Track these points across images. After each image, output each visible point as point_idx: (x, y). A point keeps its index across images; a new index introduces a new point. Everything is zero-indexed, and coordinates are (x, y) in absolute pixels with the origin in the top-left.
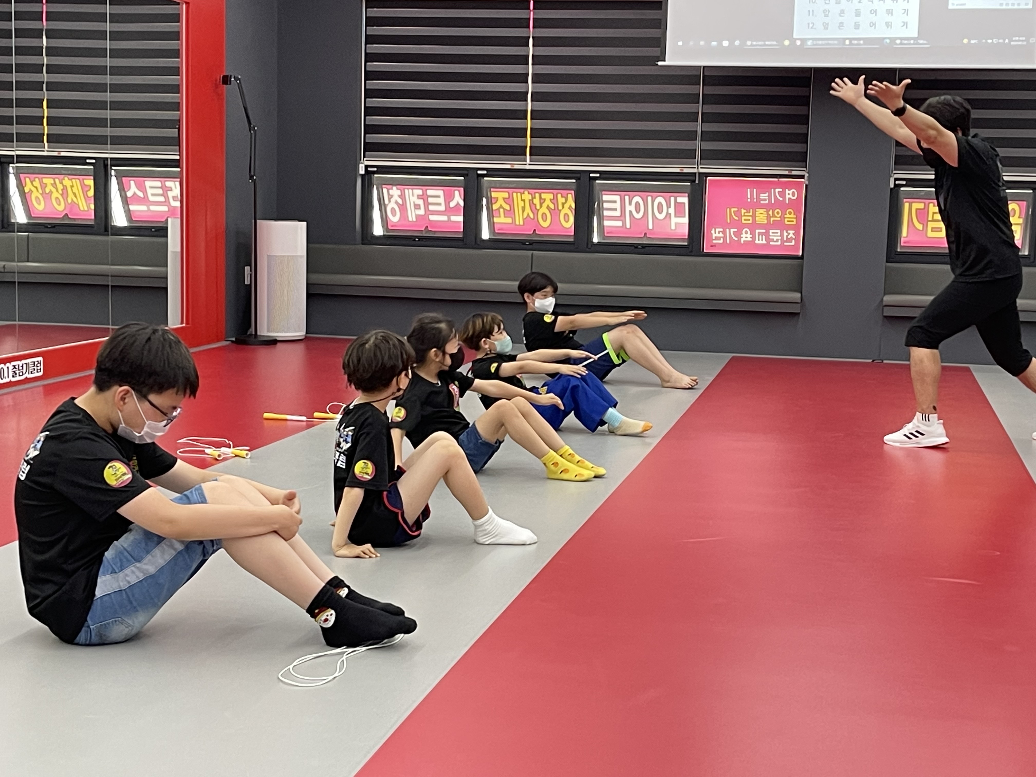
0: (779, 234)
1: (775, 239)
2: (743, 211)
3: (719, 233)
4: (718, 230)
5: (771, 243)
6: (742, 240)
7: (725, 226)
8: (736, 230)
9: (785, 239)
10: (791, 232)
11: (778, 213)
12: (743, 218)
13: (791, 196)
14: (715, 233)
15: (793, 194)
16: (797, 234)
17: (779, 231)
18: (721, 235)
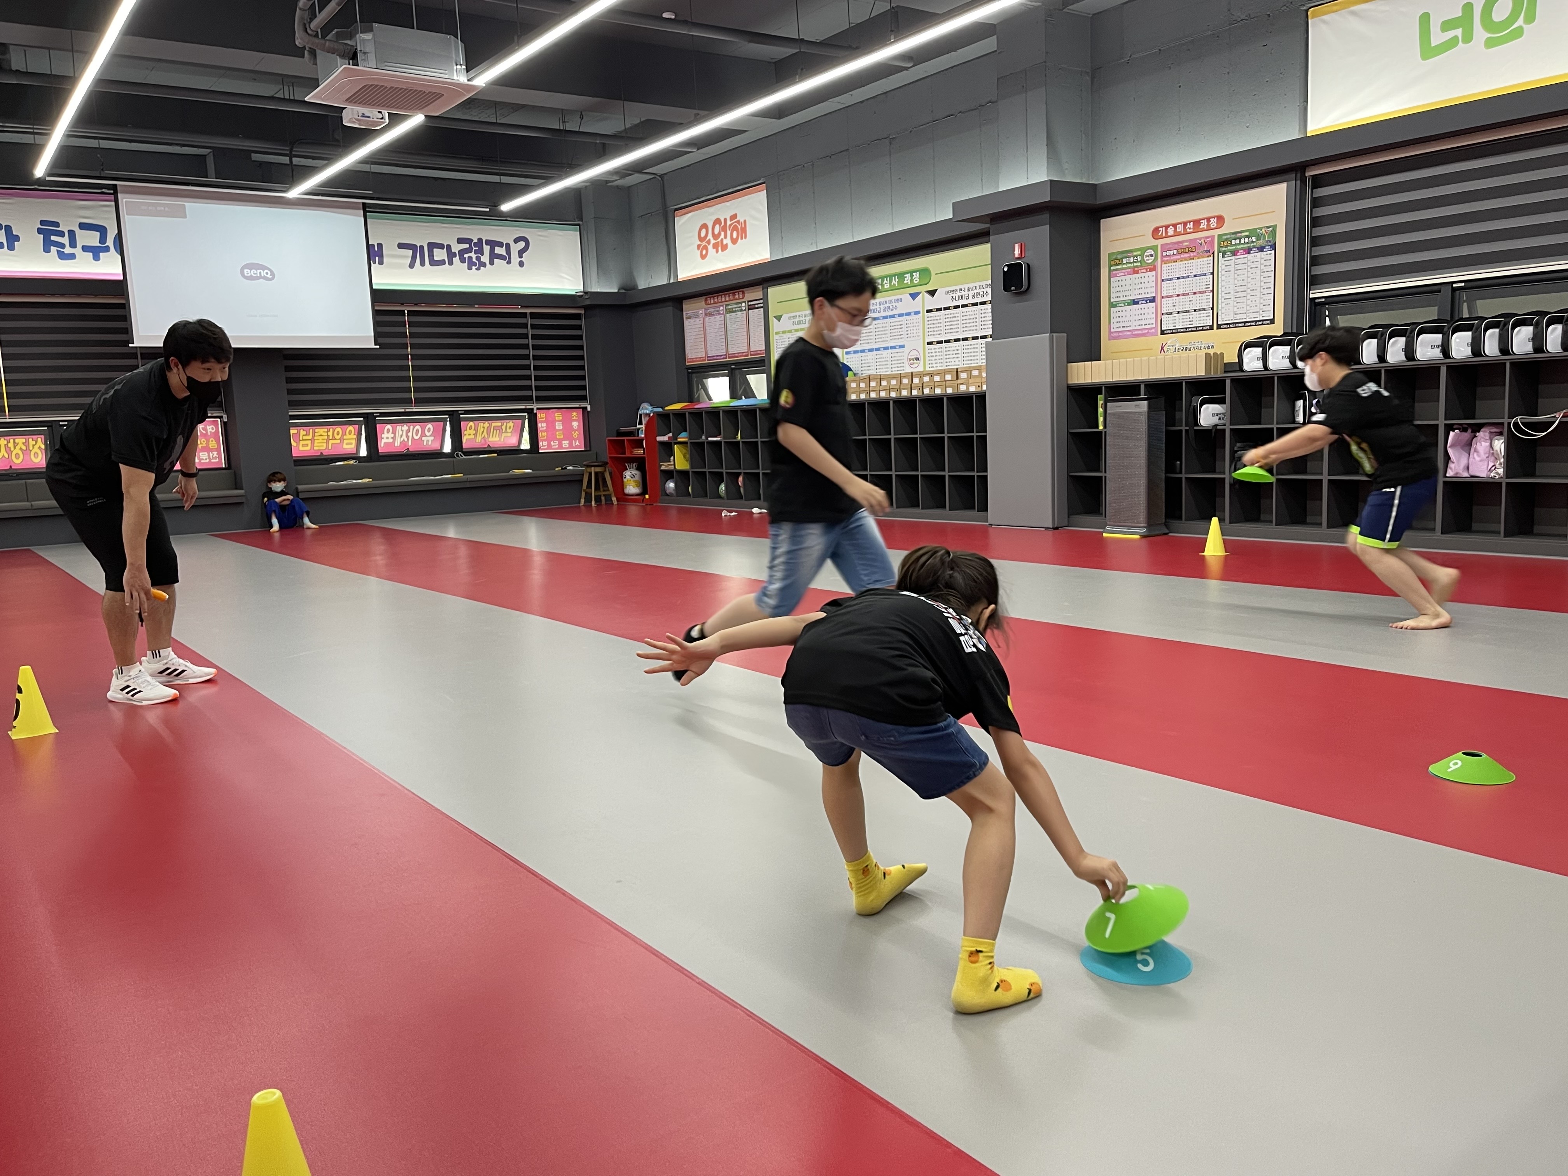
0: (207, 454)
1: (204, 458)
5: (202, 461)
9: (211, 458)
10: (215, 453)
11: (204, 441)
13: (211, 430)
15: (213, 429)
16: (219, 454)
17: (206, 453)
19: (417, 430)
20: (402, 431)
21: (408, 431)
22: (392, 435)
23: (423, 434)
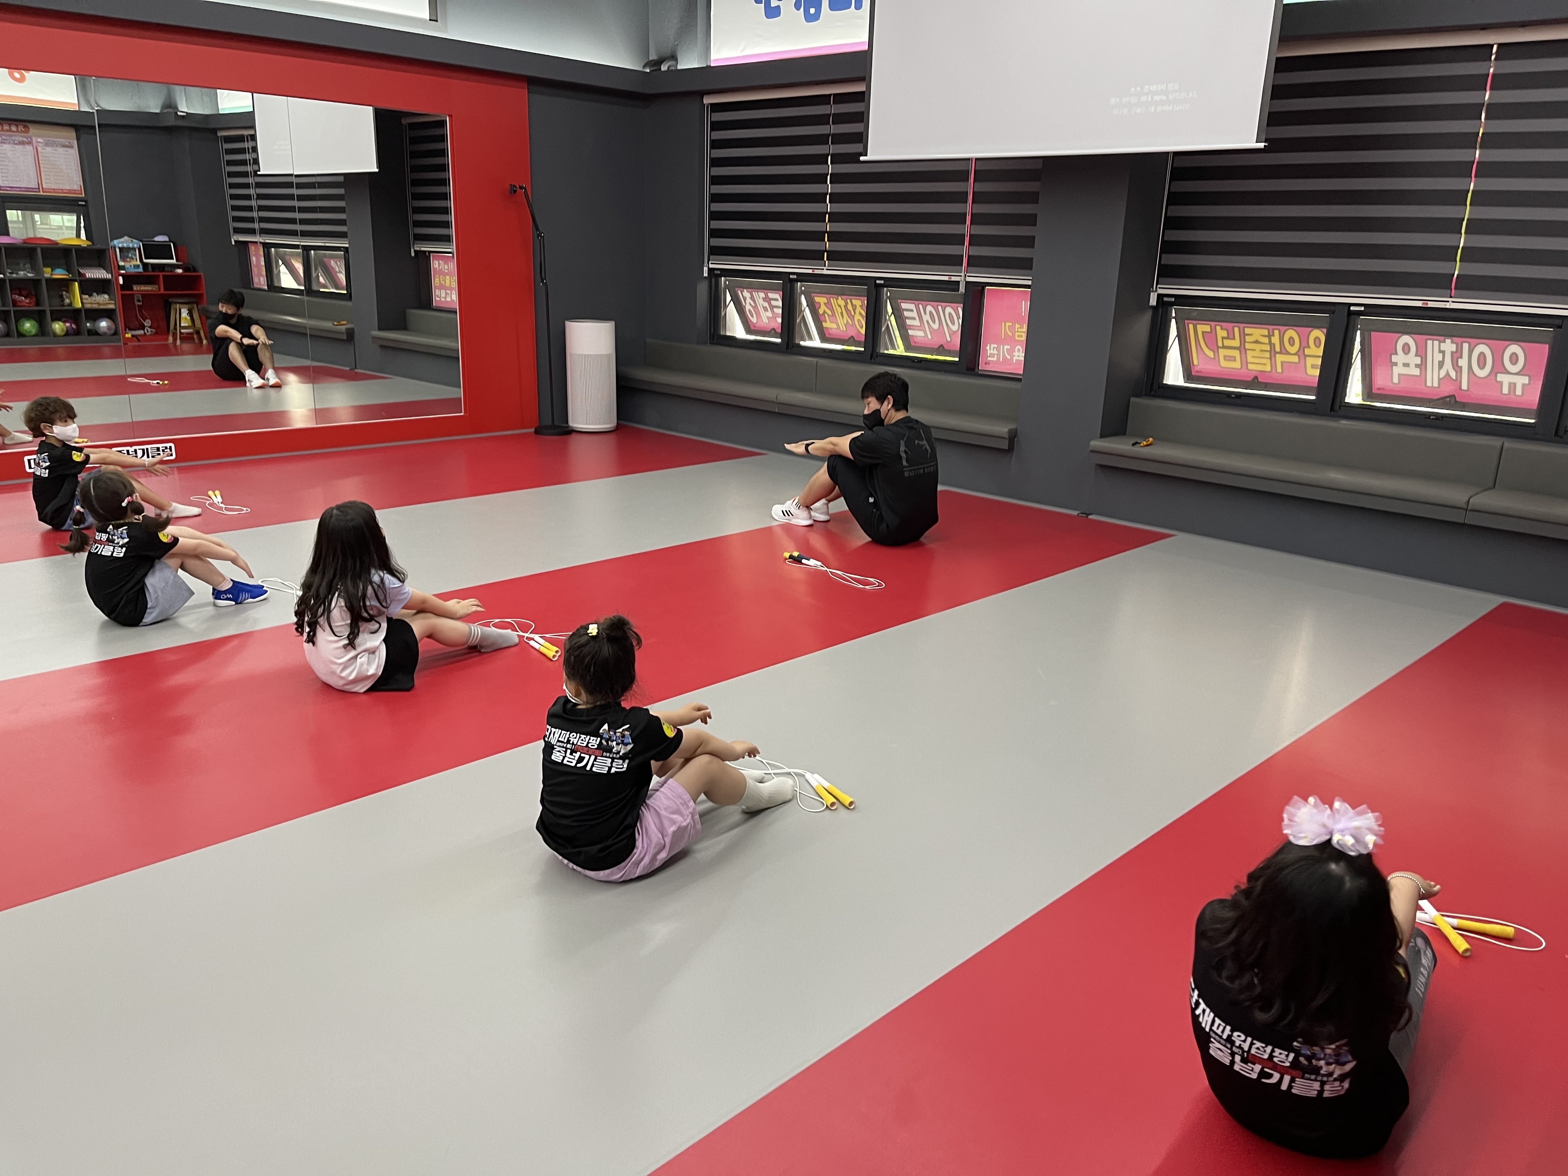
2: (1017, 326)
3: (993, 350)
4: (993, 346)
6: (1015, 358)
7: (1000, 341)
8: (1009, 347)
12: (1017, 334)
14: (990, 350)
18: (995, 352)
19: (1482, 356)
20: (1443, 352)
21: (1456, 356)
22: (1418, 360)
23: (1499, 367)
